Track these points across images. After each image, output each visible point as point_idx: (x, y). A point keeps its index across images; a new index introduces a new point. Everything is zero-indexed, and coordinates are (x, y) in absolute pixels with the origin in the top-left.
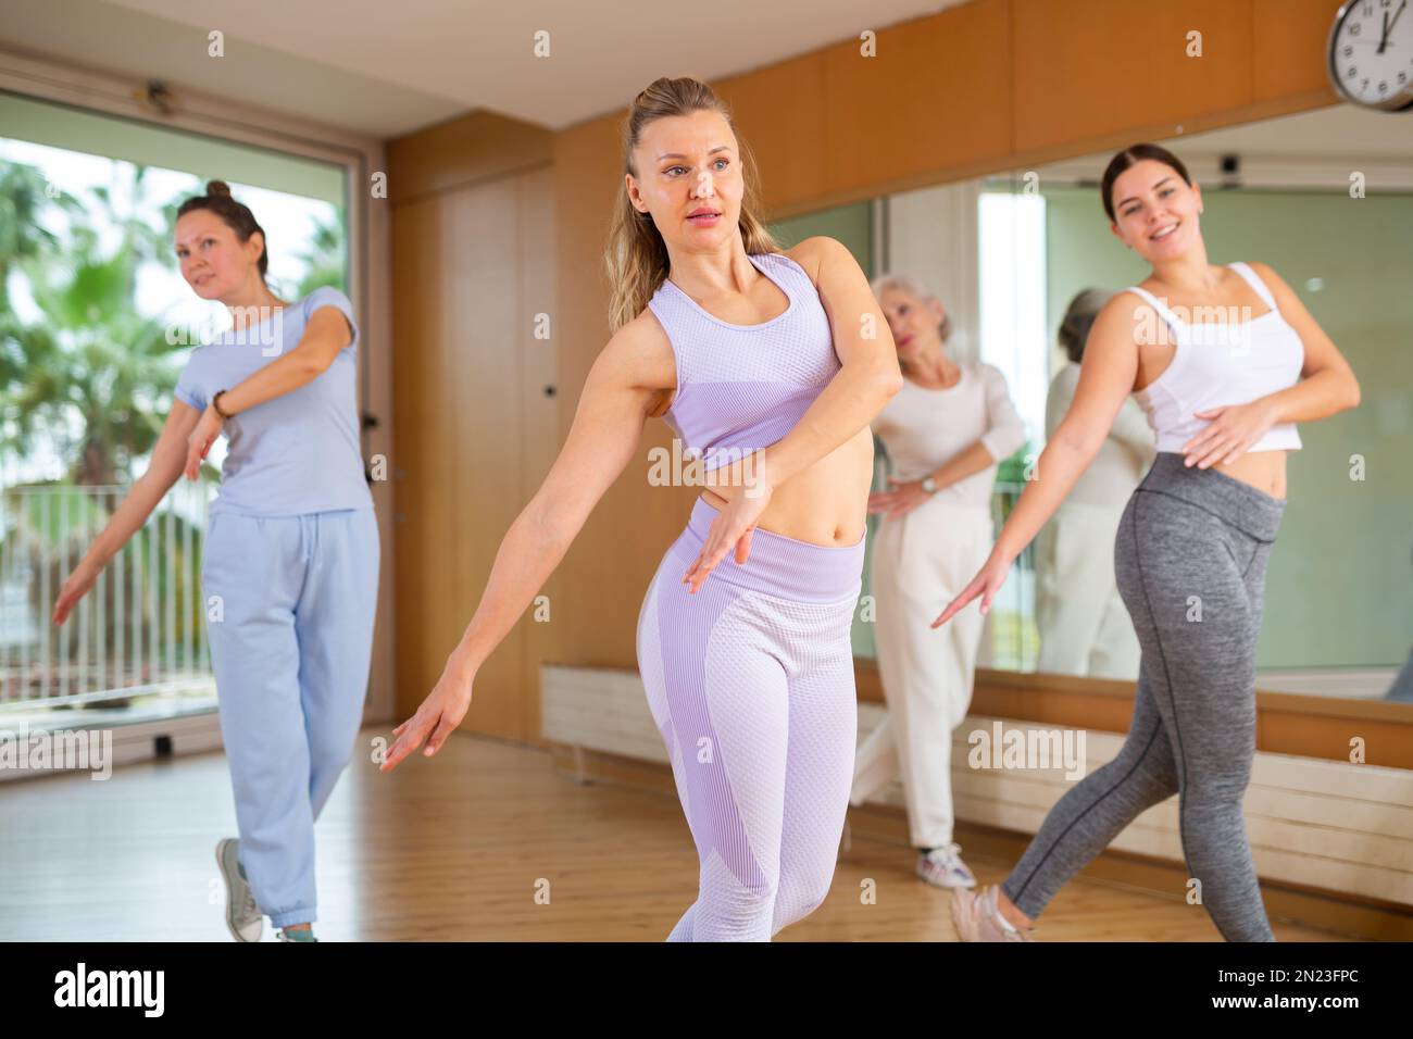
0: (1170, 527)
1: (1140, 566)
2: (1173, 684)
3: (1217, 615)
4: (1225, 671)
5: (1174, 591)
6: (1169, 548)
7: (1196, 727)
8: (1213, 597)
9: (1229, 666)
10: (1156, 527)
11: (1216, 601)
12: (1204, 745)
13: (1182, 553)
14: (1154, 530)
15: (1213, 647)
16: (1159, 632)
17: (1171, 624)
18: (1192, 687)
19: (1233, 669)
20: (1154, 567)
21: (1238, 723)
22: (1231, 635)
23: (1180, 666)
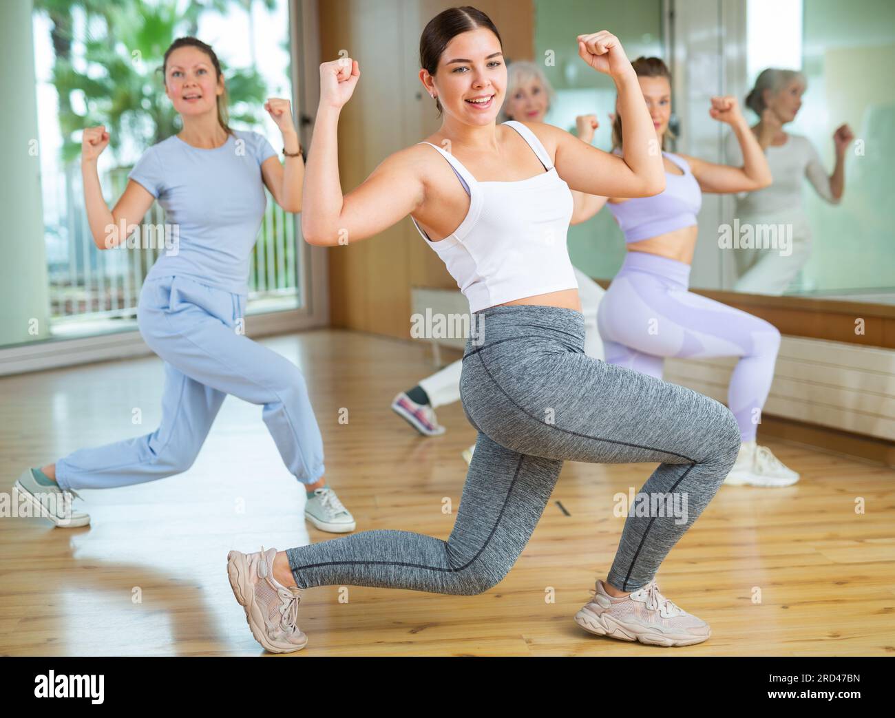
0: (524, 362)
1: (522, 409)
2: (627, 441)
3: (599, 380)
4: (643, 393)
5: (562, 400)
6: (534, 377)
7: (676, 436)
8: (586, 373)
9: (641, 388)
10: (513, 370)
11: (589, 372)
12: (694, 437)
13: (545, 372)
14: (514, 373)
15: (621, 394)
16: (580, 432)
17: (581, 420)
18: (640, 426)
19: (645, 388)
20: (534, 399)
21: (691, 402)
22: (618, 376)
23: (618, 428)
